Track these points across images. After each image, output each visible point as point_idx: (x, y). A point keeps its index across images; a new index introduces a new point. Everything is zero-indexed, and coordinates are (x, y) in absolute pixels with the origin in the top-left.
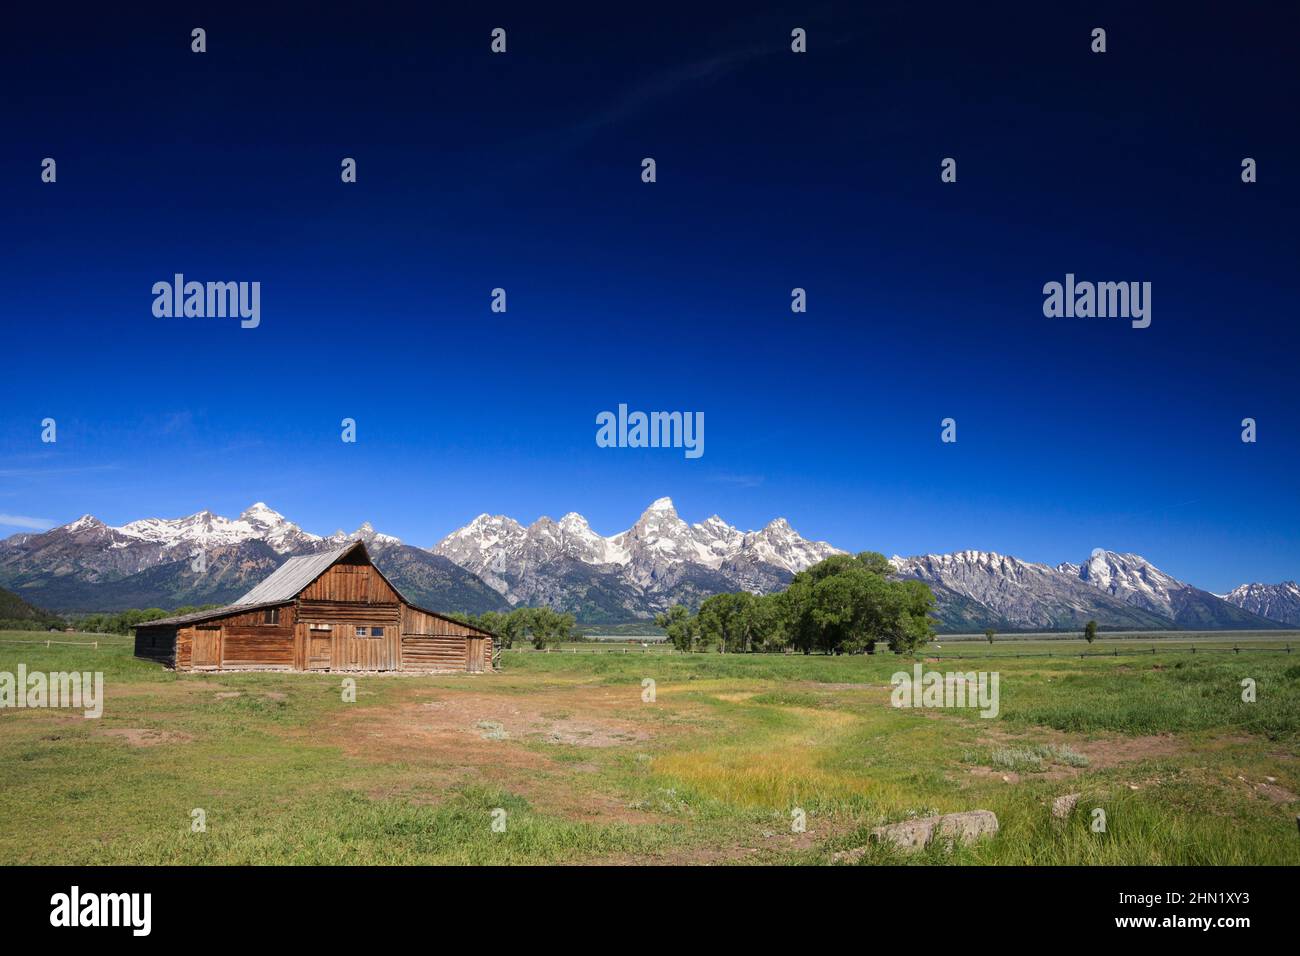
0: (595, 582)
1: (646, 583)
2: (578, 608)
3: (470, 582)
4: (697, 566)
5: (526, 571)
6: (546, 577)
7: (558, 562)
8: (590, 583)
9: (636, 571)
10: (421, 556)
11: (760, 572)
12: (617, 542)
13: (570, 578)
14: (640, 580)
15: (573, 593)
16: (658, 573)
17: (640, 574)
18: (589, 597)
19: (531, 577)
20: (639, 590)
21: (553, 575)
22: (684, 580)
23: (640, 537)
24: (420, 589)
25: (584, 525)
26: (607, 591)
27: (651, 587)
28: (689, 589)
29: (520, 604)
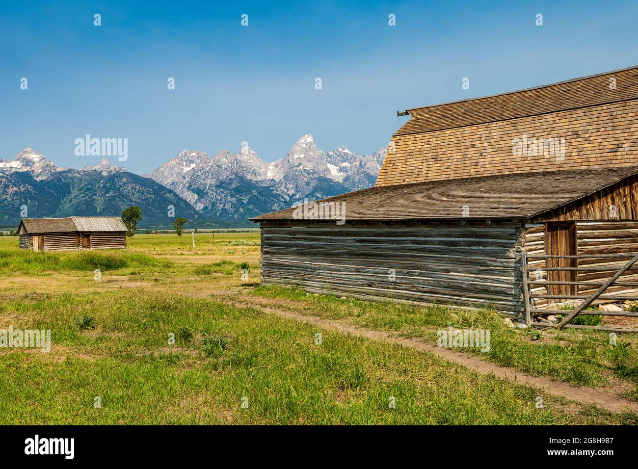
0: (255, 192)
1: (291, 192)
2: (242, 210)
3: (168, 195)
4: (326, 180)
5: (210, 186)
6: (222, 190)
7: (230, 179)
8: (251, 193)
9: (286, 185)
10: (135, 179)
11: (369, 183)
12: (276, 166)
13: (238, 190)
14: (288, 191)
15: (239, 200)
16: (299, 185)
17: (288, 186)
18: (249, 203)
19: (212, 190)
20: (287, 197)
21: (227, 189)
22: (315, 190)
23: (291, 161)
24: (131, 201)
25: (253, 154)
26: (262, 199)
27: (295, 195)
28: (319, 195)
29: (205, 208)
